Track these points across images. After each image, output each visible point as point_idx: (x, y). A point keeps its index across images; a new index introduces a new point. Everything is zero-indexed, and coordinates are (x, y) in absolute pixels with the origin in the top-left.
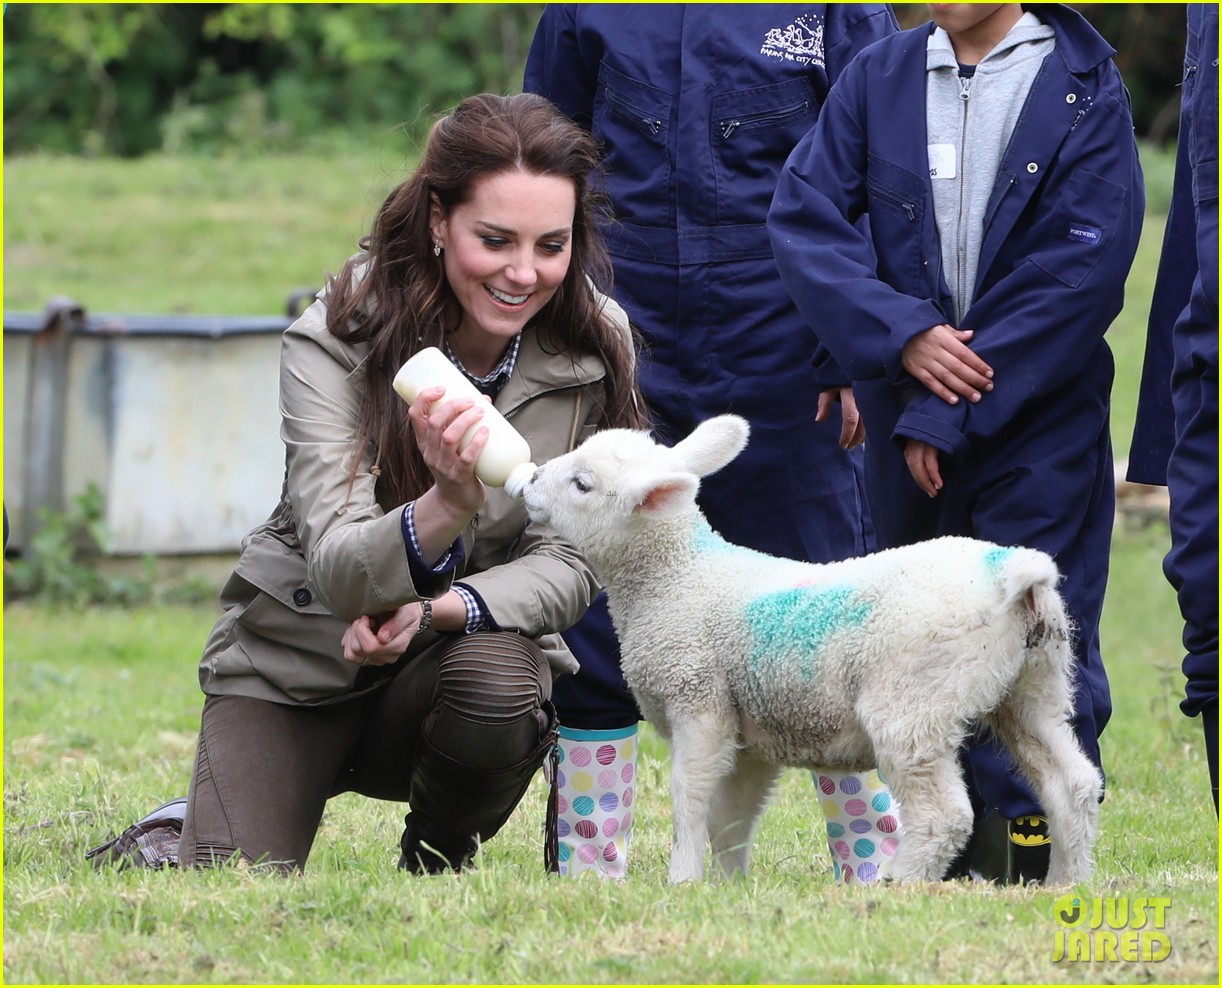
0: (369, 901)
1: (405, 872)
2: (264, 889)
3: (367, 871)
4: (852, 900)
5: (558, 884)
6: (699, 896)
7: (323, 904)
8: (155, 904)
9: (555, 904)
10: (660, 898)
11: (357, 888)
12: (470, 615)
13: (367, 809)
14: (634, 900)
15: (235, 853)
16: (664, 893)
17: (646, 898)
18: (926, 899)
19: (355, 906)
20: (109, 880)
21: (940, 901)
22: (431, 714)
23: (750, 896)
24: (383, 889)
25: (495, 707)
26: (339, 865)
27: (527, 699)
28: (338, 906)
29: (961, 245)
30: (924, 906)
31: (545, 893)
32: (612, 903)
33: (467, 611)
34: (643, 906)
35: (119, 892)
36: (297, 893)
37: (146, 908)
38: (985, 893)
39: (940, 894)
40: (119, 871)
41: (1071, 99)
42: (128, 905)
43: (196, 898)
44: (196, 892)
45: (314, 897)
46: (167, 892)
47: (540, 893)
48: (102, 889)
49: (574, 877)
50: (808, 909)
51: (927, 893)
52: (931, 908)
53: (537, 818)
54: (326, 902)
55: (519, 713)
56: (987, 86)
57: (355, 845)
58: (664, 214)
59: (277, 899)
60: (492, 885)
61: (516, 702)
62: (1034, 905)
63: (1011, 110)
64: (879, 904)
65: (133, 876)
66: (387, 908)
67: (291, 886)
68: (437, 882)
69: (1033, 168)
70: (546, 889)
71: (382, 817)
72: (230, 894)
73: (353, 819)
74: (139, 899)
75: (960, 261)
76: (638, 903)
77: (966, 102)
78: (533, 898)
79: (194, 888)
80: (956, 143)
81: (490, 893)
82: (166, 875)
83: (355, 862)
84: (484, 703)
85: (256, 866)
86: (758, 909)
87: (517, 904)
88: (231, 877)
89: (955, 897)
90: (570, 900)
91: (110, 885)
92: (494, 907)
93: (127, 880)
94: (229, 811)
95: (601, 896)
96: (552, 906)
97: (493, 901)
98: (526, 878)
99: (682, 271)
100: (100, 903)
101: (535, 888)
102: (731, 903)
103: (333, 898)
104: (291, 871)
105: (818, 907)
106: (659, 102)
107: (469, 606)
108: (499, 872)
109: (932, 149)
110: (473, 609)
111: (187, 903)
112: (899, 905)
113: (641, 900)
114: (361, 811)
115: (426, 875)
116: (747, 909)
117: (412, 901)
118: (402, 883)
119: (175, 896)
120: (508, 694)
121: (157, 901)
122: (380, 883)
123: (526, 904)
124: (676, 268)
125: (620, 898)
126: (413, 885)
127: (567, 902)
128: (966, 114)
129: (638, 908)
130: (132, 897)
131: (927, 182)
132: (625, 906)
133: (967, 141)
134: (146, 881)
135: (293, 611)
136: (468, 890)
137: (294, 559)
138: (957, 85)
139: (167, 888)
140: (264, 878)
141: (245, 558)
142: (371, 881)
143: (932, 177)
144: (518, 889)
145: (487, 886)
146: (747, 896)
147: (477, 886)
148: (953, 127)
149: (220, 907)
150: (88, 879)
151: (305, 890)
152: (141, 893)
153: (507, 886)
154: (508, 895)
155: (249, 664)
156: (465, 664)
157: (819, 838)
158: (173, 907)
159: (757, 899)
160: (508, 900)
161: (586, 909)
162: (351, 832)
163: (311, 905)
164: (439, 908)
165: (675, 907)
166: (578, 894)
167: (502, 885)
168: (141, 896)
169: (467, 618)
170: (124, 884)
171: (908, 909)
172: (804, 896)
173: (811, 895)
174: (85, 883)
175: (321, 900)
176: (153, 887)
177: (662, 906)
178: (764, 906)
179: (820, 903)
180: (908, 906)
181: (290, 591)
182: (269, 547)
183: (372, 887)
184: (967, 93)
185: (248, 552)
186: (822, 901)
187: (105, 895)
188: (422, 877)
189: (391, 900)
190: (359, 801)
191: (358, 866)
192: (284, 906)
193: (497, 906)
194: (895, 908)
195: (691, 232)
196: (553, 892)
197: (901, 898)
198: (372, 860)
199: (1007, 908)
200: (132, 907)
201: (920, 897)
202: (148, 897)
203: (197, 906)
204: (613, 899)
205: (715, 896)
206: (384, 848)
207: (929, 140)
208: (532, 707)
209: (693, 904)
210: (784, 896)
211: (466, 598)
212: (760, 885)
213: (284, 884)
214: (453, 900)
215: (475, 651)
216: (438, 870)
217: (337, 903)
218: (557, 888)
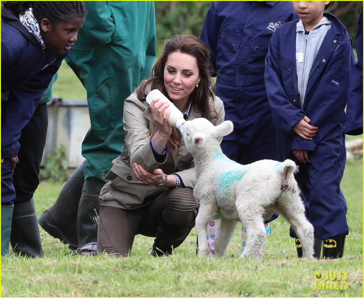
0: (142, 264)
1: (152, 256)
2: (112, 261)
3: (141, 255)
4: (277, 263)
5: (195, 259)
6: (234, 262)
7: (129, 265)
8: (82, 265)
9: (194, 265)
10: (224, 263)
11: (138, 261)
12: (178, 183)
13: (141, 238)
14: (216, 264)
15: (104, 251)
16: (224, 261)
17: (219, 263)
18: (298, 263)
19: (138, 266)
20: (69, 258)
21: (302, 263)
22: (165, 210)
23: (249, 262)
24: (146, 261)
25: (183, 208)
26: (133, 254)
27: (192, 207)
28: (133, 266)
29: (303, 81)
30: (298, 265)
31: (191, 262)
32: (210, 264)
33: (177, 182)
34: (218, 265)
35: (72, 262)
36: (121, 262)
37: (79, 266)
38: (314, 261)
39: (302, 261)
40: (72, 256)
41: (335, 41)
42: (74, 266)
43: (93, 264)
44: (93, 262)
45: (126, 263)
46: (85, 262)
47: (190, 262)
48: (67, 261)
49: (199, 257)
50: (265, 266)
51: (298, 261)
52: (299, 266)
53: (189, 241)
54: (130, 264)
55: (190, 210)
56: (312, 37)
57: (138, 248)
58: (233, 72)
59: (116, 264)
60: (176, 260)
61: (189, 207)
62: (328, 264)
63: (318, 43)
64: (285, 264)
65: (76, 257)
66: (147, 266)
67: (120, 260)
68: (161, 259)
69: (324, 61)
70: (191, 261)
71: (145, 241)
72: (103, 262)
73: (137, 241)
74: (77, 264)
75: (302, 85)
76: (217, 265)
77: (306, 41)
78: (188, 263)
79: (93, 261)
80: (303, 53)
81: (176, 262)
82: (85, 257)
83: (138, 253)
84: (180, 207)
85: (110, 255)
86: (251, 266)
87: (183, 265)
88: (103, 258)
89: (306, 262)
90: (198, 264)
91: (69, 260)
92: (177, 265)
93: (74, 259)
94: (110, 238)
95: (207, 263)
96: (193, 265)
97: (177, 264)
98: (186, 257)
99: (237, 88)
100: (66, 265)
101: (188, 260)
102: (243, 264)
103: (132, 263)
104: (120, 256)
105: (267, 266)
106: (238, 40)
107: (177, 180)
108: (178, 256)
109: (297, 54)
110: (178, 181)
111: (91, 265)
112: (290, 265)
113: (218, 263)
114: (139, 239)
115: (158, 257)
116: (248, 266)
117: (154, 264)
118: (151, 259)
119: (87, 263)
120: (187, 205)
121: (82, 264)
122: (145, 259)
123: (186, 265)
124: (236, 87)
125: (212, 263)
126: (154, 260)
127: (197, 264)
128: (306, 45)
129: (217, 266)
130: (75, 263)
131: (295, 63)
132: (214, 265)
133: (306, 52)
134: (79, 259)
135: (127, 182)
136: (169, 261)
137: (128, 167)
138: (304, 36)
139: (85, 261)
140: (112, 258)
141: (114, 167)
142: (142, 259)
143: (296, 62)
144: (183, 261)
145: (175, 260)
146: (248, 262)
147: (172, 260)
148: (302, 48)
149: (100, 266)
150: (63, 258)
151: (124, 261)
152: (78, 262)
153: (180, 260)
154: (181, 262)
155: (113, 197)
156: (175, 196)
157: (268, 246)
158: (87, 266)
159: (250, 263)
160: (181, 264)
161: (203, 266)
162: (137, 245)
163: (125, 265)
164: (161, 266)
165: (228, 265)
166: (200, 262)
167: (179, 259)
168: (78, 263)
169: (177, 184)
170: (73, 260)
171: (293, 266)
172: (264, 262)
173: (266, 262)
174: (62, 259)
175: (128, 264)
176: (81, 260)
177: (224, 265)
178: (253, 265)
179: (268, 264)
180: (293, 265)
181: (126, 176)
182: (121, 164)
183: (143, 260)
184: (307, 39)
185: (115, 165)
186: (269, 263)
187: (68, 263)
188: (157, 257)
189: (148, 264)
190: (139, 236)
191: (139, 254)
192: (118, 266)
193: (178, 265)
194: (289, 265)
195: (240, 77)
196: (193, 261)
197: (291, 263)
198: (143, 253)
199: (321, 265)
200: (75, 266)
201: (296, 262)
202: (80, 263)
203: (93, 266)
204: (210, 263)
205: (238, 262)
206: (146, 249)
207: (296, 52)
208: (193, 209)
209: (233, 265)
210: (258, 262)
211: (177, 178)
212: (251, 259)
213: (118, 259)
214: (165, 264)
215: (178, 193)
216: (161, 256)
217: (133, 265)
218: (194, 260)
